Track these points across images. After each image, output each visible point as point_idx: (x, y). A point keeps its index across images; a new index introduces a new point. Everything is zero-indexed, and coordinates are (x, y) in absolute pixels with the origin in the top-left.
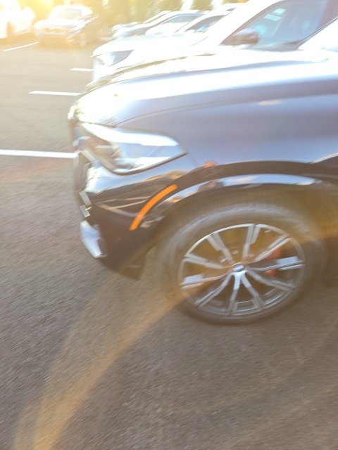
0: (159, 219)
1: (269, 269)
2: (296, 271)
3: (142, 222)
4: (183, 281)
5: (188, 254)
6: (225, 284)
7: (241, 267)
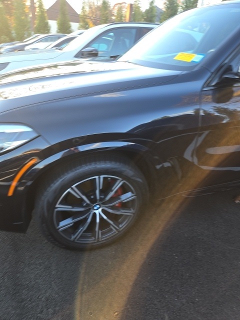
0: (29, 183)
1: (116, 203)
2: (133, 201)
3: (16, 187)
4: (58, 225)
5: (57, 206)
6: (89, 220)
7: (98, 206)
